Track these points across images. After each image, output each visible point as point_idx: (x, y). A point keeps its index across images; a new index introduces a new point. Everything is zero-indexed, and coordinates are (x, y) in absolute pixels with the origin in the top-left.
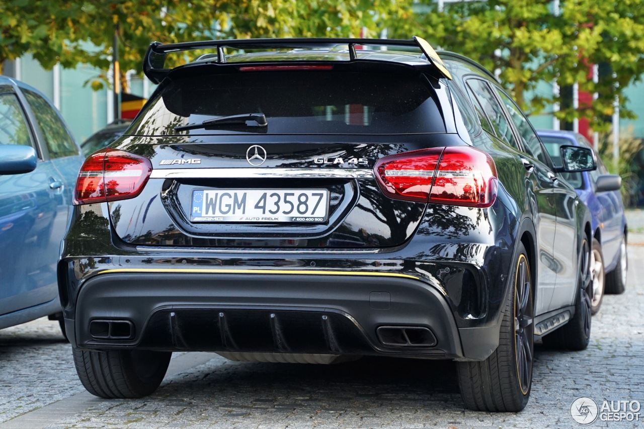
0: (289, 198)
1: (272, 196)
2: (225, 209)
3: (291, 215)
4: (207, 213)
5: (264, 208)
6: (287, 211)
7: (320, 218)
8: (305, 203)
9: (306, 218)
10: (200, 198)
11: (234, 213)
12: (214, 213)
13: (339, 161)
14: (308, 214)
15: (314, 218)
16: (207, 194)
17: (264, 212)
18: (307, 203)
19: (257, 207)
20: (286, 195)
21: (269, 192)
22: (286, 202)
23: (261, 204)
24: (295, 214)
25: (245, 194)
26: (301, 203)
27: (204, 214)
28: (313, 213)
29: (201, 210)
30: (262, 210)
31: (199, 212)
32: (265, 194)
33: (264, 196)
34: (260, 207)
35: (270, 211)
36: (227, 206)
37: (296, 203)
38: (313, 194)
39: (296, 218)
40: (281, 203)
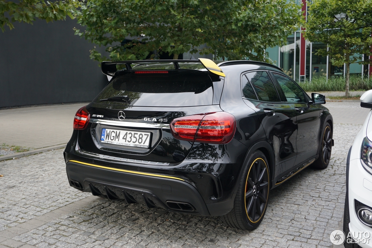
0: (136, 135)
1: (129, 134)
2: (112, 138)
3: (135, 144)
4: (106, 139)
5: (126, 139)
6: (134, 141)
7: (146, 146)
8: (141, 138)
9: (141, 145)
10: (104, 132)
11: (115, 140)
12: (108, 140)
13: (154, 120)
14: (142, 144)
15: (144, 146)
16: (107, 131)
17: (126, 141)
18: (142, 138)
19: (123, 138)
20: (135, 134)
21: (129, 132)
22: (134, 137)
23: (125, 137)
24: (137, 143)
25: (120, 132)
26: (140, 138)
27: (105, 140)
28: (144, 144)
29: (104, 138)
30: (125, 140)
31: (103, 138)
32: (127, 133)
33: (126, 134)
34: (124, 139)
35: (128, 141)
36: (113, 137)
37: (138, 138)
38: (145, 135)
39: (137, 145)
40: (132, 138)
